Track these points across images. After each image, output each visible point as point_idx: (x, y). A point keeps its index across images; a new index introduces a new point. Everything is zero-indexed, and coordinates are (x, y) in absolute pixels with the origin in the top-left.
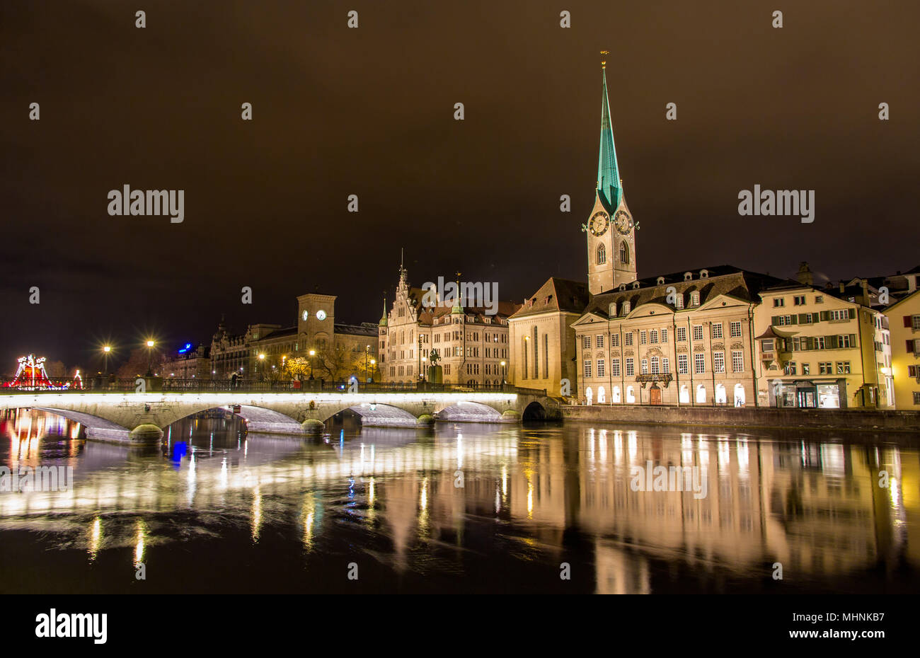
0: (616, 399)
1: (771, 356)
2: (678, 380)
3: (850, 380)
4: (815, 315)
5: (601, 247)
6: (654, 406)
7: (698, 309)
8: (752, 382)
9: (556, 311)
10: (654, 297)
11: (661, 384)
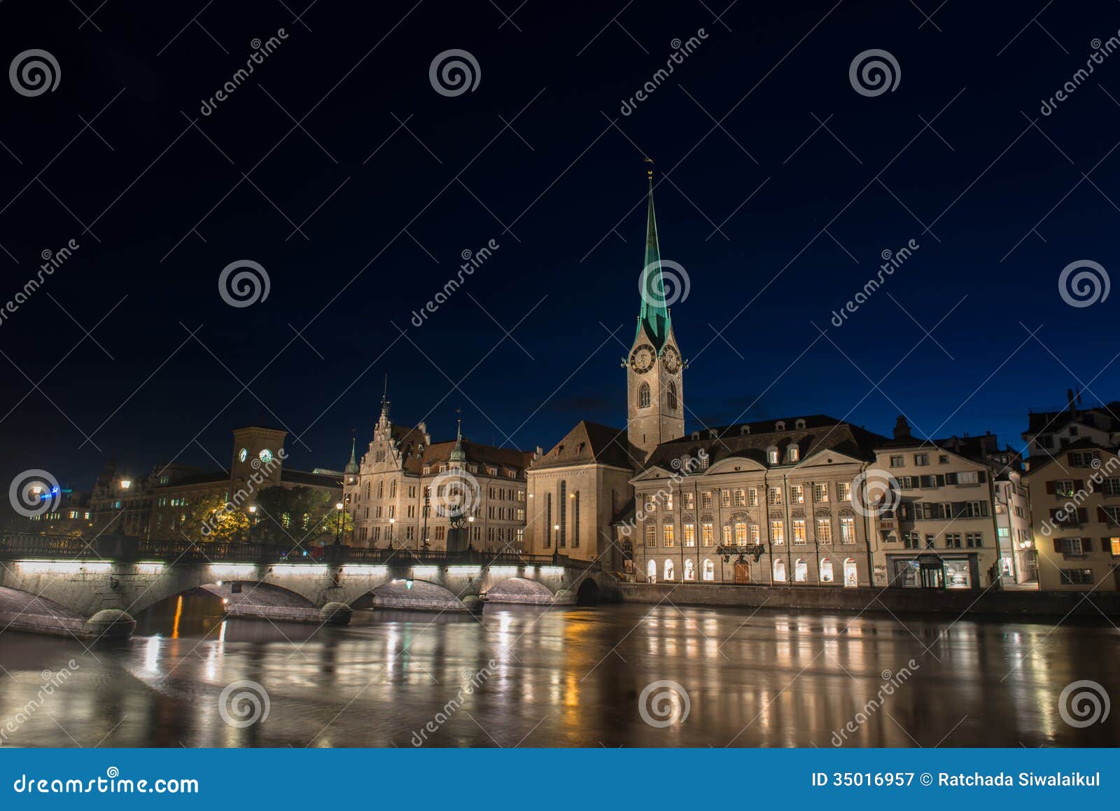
0: (688, 575)
1: (891, 525)
2: (771, 553)
3: (982, 555)
4: (940, 478)
5: (645, 386)
6: (740, 584)
7: (797, 466)
8: (866, 556)
9: (593, 463)
10: (738, 449)
11: (748, 558)
